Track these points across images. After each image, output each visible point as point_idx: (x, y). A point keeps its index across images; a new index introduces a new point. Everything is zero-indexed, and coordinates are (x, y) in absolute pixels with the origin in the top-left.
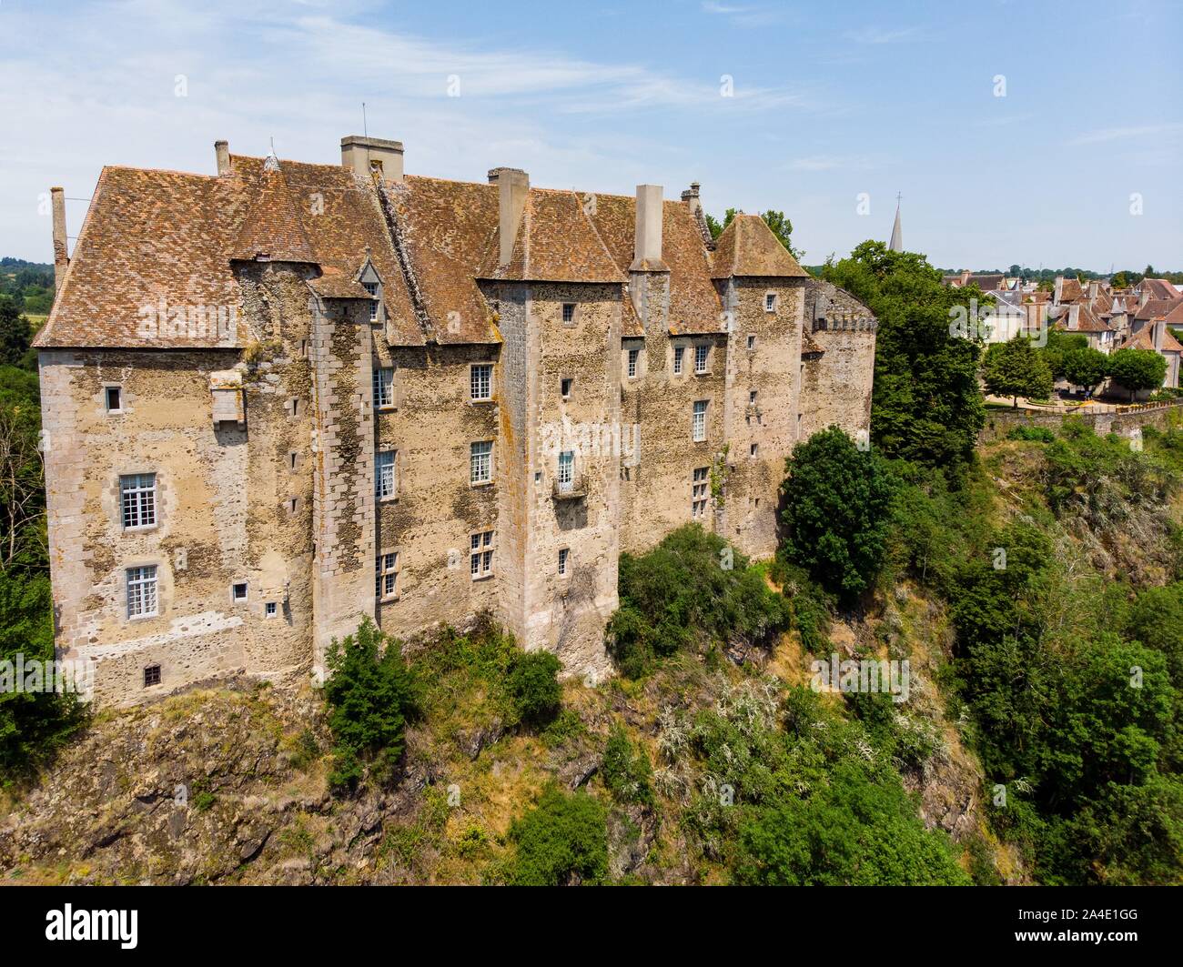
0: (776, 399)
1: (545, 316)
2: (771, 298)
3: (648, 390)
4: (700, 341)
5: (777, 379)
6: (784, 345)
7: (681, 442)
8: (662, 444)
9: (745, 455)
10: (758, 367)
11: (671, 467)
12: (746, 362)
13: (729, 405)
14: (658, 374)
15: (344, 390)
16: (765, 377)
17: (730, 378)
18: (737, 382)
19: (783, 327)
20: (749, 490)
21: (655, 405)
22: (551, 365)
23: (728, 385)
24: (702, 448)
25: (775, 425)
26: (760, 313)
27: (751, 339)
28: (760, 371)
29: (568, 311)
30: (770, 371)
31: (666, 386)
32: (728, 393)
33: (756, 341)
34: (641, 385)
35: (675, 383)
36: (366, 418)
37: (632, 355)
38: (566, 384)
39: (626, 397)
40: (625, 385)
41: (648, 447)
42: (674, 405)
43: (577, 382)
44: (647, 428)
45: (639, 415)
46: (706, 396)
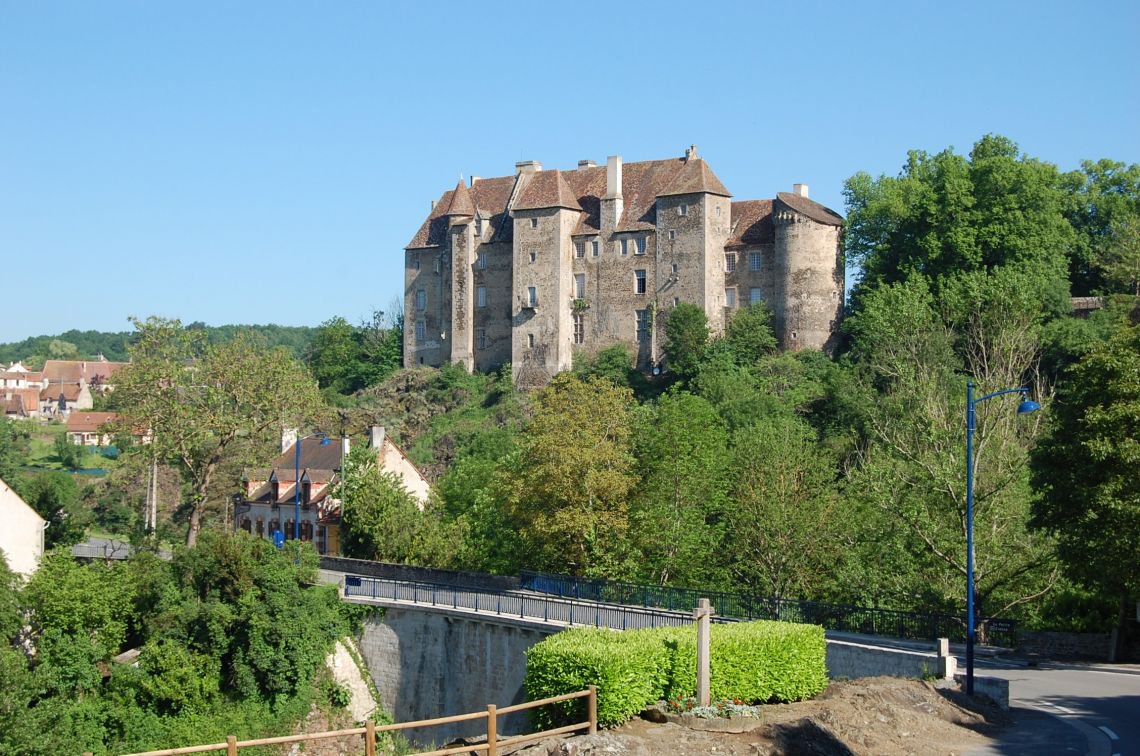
0: (690, 269)
1: (522, 225)
2: (683, 209)
3: (604, 263)
4: (638, 236)
5: (689, 257)
6: (693, 236)
7: (626, 293)
8: (613, 294)
9: (670, 304)
10: (677, 249)
11: (620, 307)
12: (669, 246)
13: (659, 273)
14: (611, 254)
15: (460, 260)
16: (681, 255)
17: (659, 256)
18: (663, 259)
19: (694, 224)
21: (609, 271)
22: (525, 247)
23: (659, 261)
24: (641, 298)
25: (690, 286)
26: (677, 216)
27: (672, 233)
28: (678, 252)
29: (535, 222)
30: (685, 252)
31: (615, 261)
32: (658, 266)
33: (675, 234)
34: (600, 260)
35: (620, 259)
37: (596, 244)
38: (533, 255)
39: (590, 267)
40: (590, 261)
41: (603, 294)
42: (620, 272)
43: (536, 255)
44: (604, 284)
45: (598, 276)
46: (643, 268)
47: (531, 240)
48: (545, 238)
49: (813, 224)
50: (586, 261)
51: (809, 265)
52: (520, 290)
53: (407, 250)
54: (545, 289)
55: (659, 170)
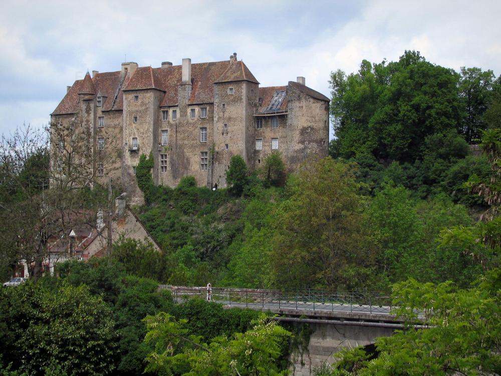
0: (235, 127)
1: (129, 100)
2: (231, 89)
3: (180, 123)
4: (202, 106)
5: (235, 119)
6: (237, 106)
7: (195, 142)
8: (186, 142)
9: (223, 148)
10: (227, 115)
12: (222, 113)
13: (215, 129)
14: (184, 117)
15: (88, 121)
16: (230, 119)
17: (215, 119)
18: (218, 121)
19: (237, 100)
20: (225, 162)
21: (183, 128)
22: (131, 113)
23: (215, 122)
24: (204, 144)
25: (235, 137)
26: (227, 95)
27: (224, 105)
28: (228, 117)
29: (137, 98)
30: (232, 116)
31: (187, 122)
32: (215, 125)
33: (226, 106)
34: (177, 122)
35: (191, 121)
36: (92, 128)
37: (174, 112)
38: (136, 118)
39: (171, 126)
40: (171, 121)
41: (180, 142)
42: (191, 129)
43: (138, 118)
44: (180, 136)
45: (176, 131)
46: (205, 126)
47: (134, 109)
48: (143, 108)
49: (312, 100)
50: (169, 122)
51: (310, 124)
52: (127, 140)
53: (51, 115)
54: (144, 139)
55: (213, 67)
